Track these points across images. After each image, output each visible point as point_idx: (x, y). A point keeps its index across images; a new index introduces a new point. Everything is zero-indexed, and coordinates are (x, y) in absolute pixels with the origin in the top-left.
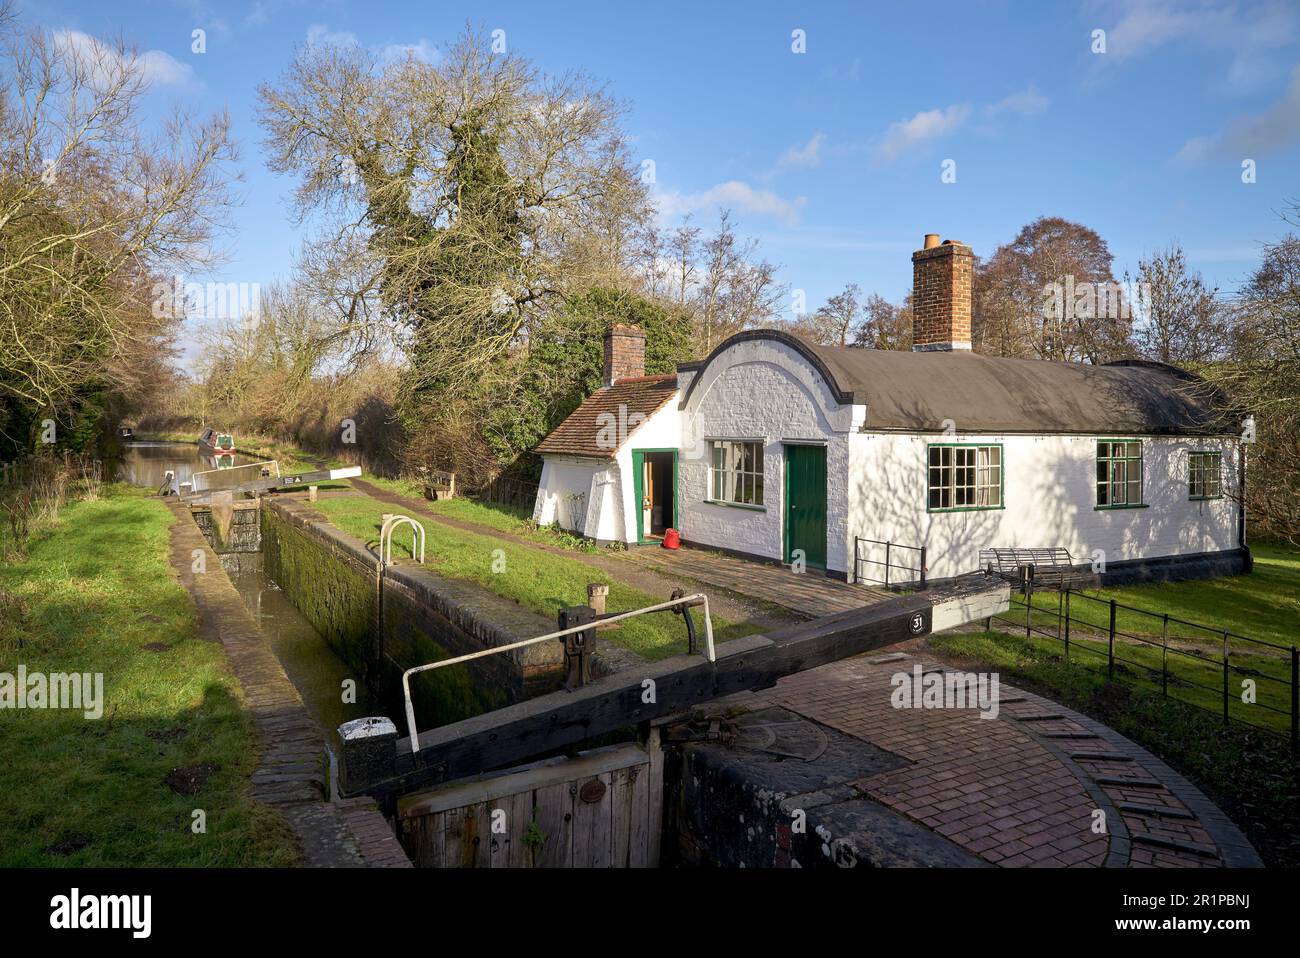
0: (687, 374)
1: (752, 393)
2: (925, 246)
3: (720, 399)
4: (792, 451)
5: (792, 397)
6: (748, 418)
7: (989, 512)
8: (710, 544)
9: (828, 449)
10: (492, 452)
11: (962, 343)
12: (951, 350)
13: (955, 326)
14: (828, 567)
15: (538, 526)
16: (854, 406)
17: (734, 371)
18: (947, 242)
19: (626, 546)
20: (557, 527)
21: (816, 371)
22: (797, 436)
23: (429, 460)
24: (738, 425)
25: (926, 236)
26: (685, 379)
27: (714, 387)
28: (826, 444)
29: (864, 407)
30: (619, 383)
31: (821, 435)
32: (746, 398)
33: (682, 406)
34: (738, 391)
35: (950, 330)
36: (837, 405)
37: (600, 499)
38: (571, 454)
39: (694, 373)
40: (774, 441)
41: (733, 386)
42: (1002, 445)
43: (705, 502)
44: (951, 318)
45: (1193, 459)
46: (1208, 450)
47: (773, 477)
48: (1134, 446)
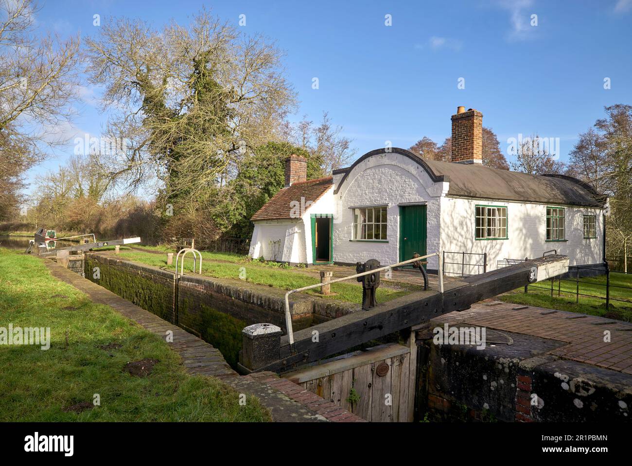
0: (338, 175)
1: (380, 181)
2: (458, 112)
3: (359, 186)
4: (405, 210)
5: (405, 181)
6: (377, 195)
7: (498, 241)
8: (353, 263)
9: (428, 206)
10: (217, 226)
11: (478, 161)
12: (473, 163)
13: (475, 151)
14: (427, 268)
15: (252, 259)
16: (444, 182)
17: (368, 171)
18: (470, 110)
19: (307, 265)
20: (262, 260)
21: (420, 167)
22: (408, 201)
23: (176, 234)
24: (370, 199)
25: (458, 108)
26: (339, 177)
27: (356, 181)
28: (426, 204)
29: (449, 183)
30: (294, 185)
31: (422, 200)
32: (376, 184)
33: (336, 192)
34: (371, 181)
35: (473, 153)
36: (433, 183)
37: (291, 241)
38: (274, 219)
39: (343, 174)
40: (394, 205)
41: (368, 179)
42: (506, 207)
43: (350, 241)
44: (473, 147)
45: (584, 218)
46: (590, 214)
47: (394, 223)
48: (561, 211)
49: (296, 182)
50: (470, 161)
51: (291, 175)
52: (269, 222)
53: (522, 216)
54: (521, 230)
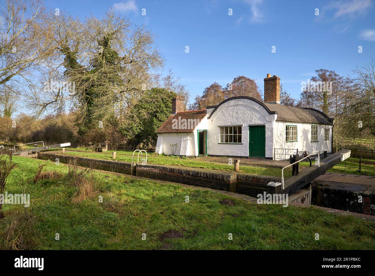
0: (210, 109)
1: (237, 113)
2: (267, 77)
3: (224, 115)
4: (252, 128)
5: (252, 113)
6: (235, 120)
7: (294, 142)
8: (220, 155)
9: (266, 126)
10: (123, 136)
11: (278, 102)
12: (276, 103)
13: (277, 97)
14: (266, 157)
15: (158, 154)
16: (275, 115)
17: (229, 108)
18: (274, 76)
19: (195, 157)
20: (163, 154)
21: (261, 106)
22: (254, 124)
23: (92, 141)
24: (230, 122)
25: (268, 75)
26: (210, 111)
27: (222, 112)
28: (265, 125)
29: (277, 115)
31: (263, 123)
32: (235, 114)
33: (209, 118)
34: (232, 113)
35: (276, 98)
36: (269, 114)
37: (186, 144)
38: (173, 132)
39: (213, 109)
40: (246, 125)
41: (229, 112)
42: (297, 126)
43: (218, 143)
44: (276, 95)
45: (325, 130)
46: (327, 128)
47: (246, 135)
48: (317, 127)
49: (179, 112)
50: (275, 102)
51: (176, 108)
52: (170, 134)
53: (302, 130)
54: (302, 137)
